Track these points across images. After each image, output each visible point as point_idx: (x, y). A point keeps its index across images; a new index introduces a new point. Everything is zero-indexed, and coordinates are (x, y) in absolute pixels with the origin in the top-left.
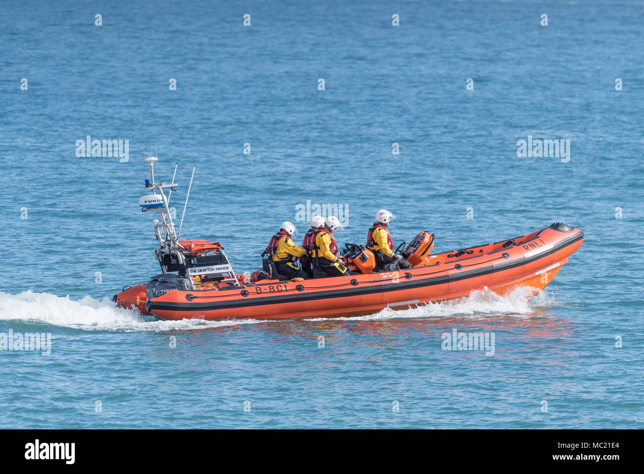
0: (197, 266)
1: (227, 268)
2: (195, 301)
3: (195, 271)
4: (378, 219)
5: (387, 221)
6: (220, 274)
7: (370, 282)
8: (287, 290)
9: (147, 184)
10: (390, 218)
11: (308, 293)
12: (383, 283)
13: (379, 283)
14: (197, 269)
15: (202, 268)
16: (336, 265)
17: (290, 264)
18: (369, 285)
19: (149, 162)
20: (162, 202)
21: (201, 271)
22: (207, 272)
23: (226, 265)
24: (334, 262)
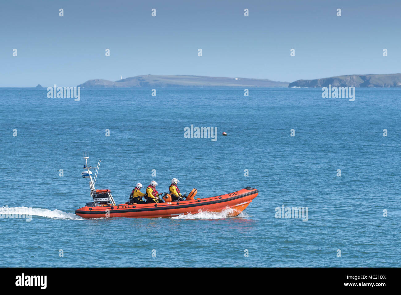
0: (97, 198)
1: (109, 199)
2: (92, 211)
3: (96, 200)
4: (172, 182)
5: (175, 183)
6: (106, 201)
7: (162, 205)
8: (129, 208)
9: (85, 167)
10: (177, 181)
11: (137, 209)
12: (167, 206)
13: (165, 206)
14: (97, 199)
15: (99, 199)
16: (154, 200)
17: (139, 199)
18: (162, 207)
19: (86, 159)
20: (88, 174)
21: (99, 200)
22: (101, 200)
23: (109, 198)
24: (153, 199)
